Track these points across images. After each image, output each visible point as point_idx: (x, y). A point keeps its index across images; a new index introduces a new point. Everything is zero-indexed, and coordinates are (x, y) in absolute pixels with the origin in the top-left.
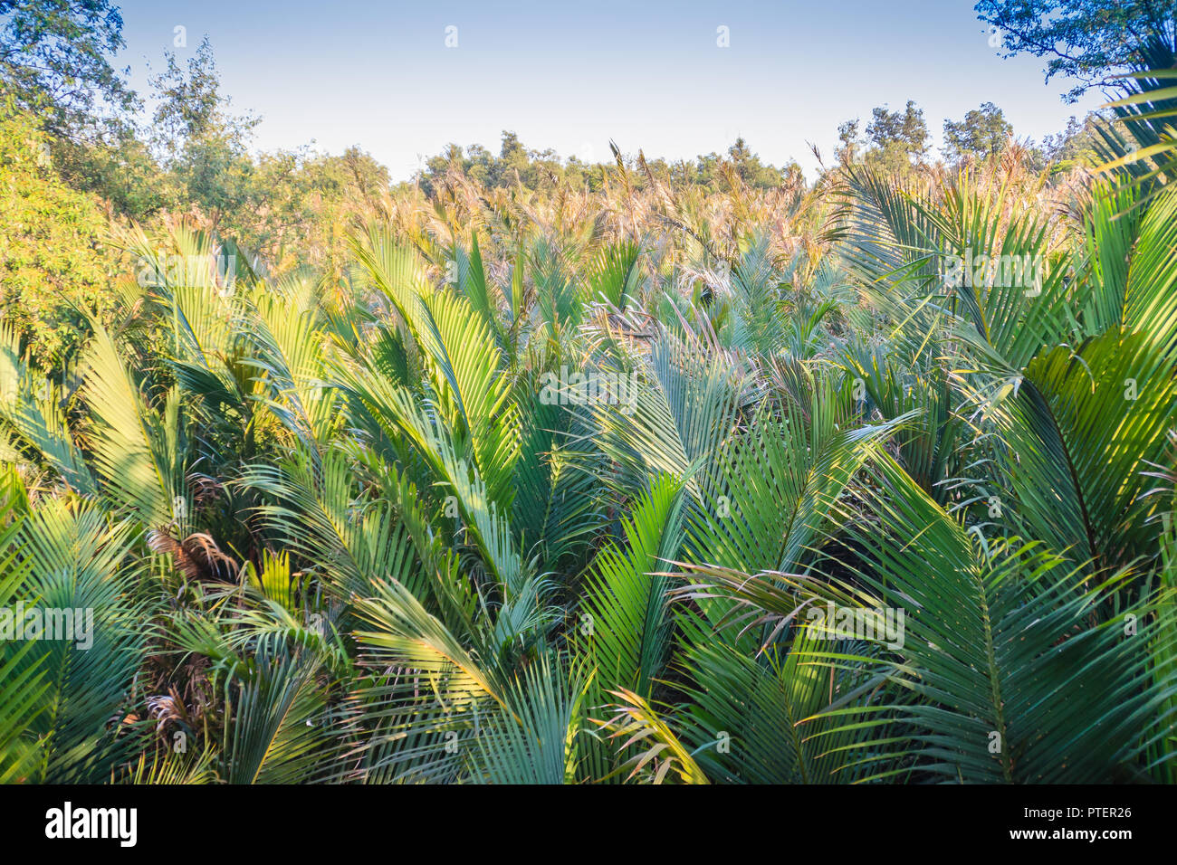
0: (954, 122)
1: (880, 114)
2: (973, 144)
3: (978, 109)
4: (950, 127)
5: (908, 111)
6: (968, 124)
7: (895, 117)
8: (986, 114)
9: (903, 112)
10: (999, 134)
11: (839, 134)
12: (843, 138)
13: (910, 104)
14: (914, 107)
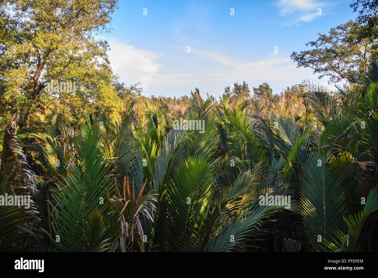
0: (256, 88)
1: (236, 85)
2: (261, 94)
3: (262, 84)
4: (255, 89)
5: (244, 84)
6: (260, 88)
7: (240, 86)
8: (264, 86)
9: (242, 85)
10: (268, 91)
11: (225, 91)
12: (226, 92)
13: (244, 82)
14: (245, 83)
